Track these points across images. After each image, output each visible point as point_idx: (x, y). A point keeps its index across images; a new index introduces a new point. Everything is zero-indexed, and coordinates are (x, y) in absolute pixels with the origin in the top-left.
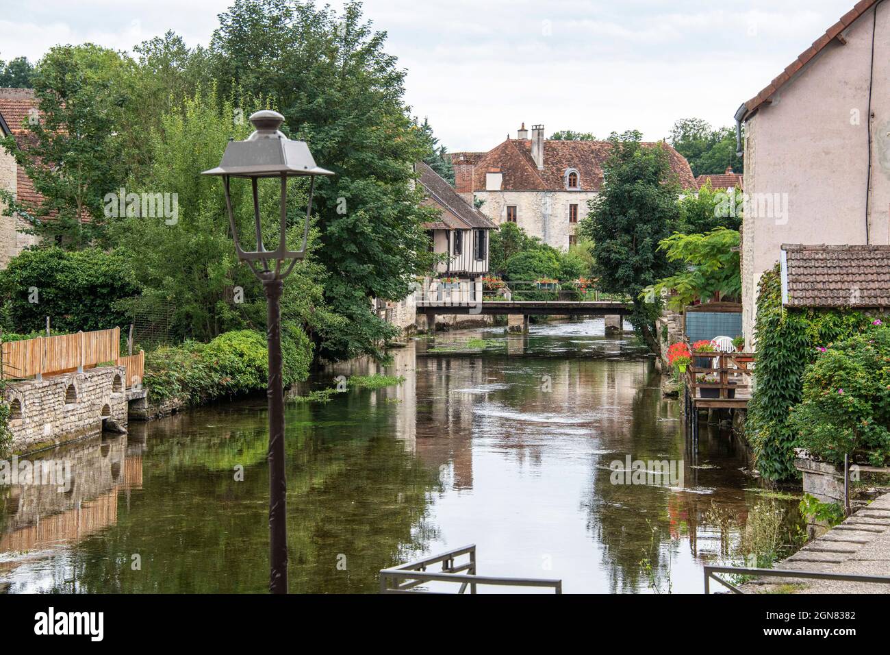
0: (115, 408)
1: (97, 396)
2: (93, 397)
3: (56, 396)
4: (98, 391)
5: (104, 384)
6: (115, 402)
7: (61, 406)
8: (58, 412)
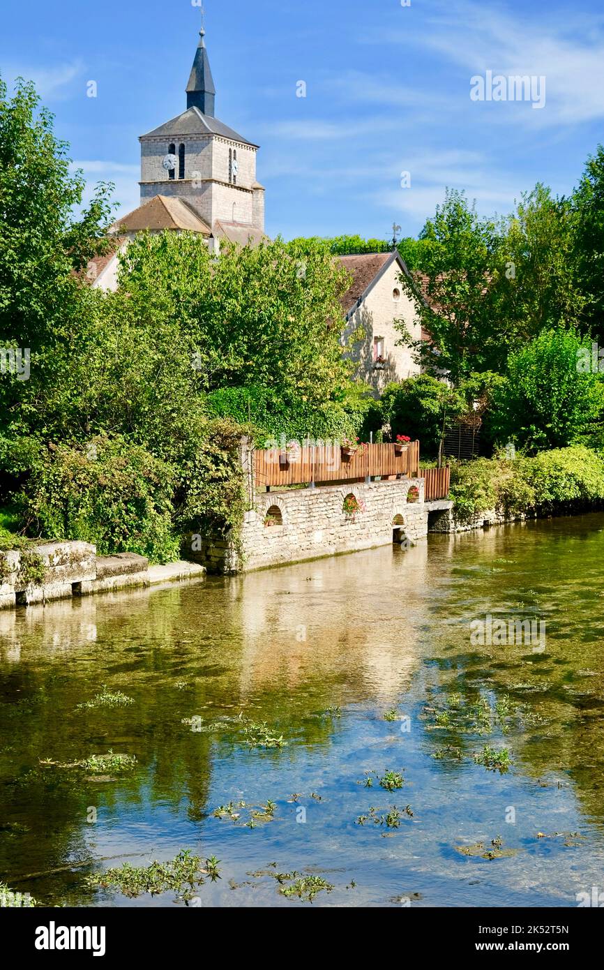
0: (410, 518)
1: (386, 506)
2: (380, 507)
3: (329, 504)
4: (387, 501)
5: (395, 495)
6: (409, 512)
7: (337, 515)
8: (332, 520)
